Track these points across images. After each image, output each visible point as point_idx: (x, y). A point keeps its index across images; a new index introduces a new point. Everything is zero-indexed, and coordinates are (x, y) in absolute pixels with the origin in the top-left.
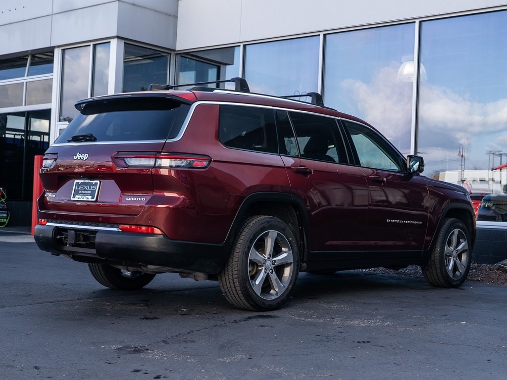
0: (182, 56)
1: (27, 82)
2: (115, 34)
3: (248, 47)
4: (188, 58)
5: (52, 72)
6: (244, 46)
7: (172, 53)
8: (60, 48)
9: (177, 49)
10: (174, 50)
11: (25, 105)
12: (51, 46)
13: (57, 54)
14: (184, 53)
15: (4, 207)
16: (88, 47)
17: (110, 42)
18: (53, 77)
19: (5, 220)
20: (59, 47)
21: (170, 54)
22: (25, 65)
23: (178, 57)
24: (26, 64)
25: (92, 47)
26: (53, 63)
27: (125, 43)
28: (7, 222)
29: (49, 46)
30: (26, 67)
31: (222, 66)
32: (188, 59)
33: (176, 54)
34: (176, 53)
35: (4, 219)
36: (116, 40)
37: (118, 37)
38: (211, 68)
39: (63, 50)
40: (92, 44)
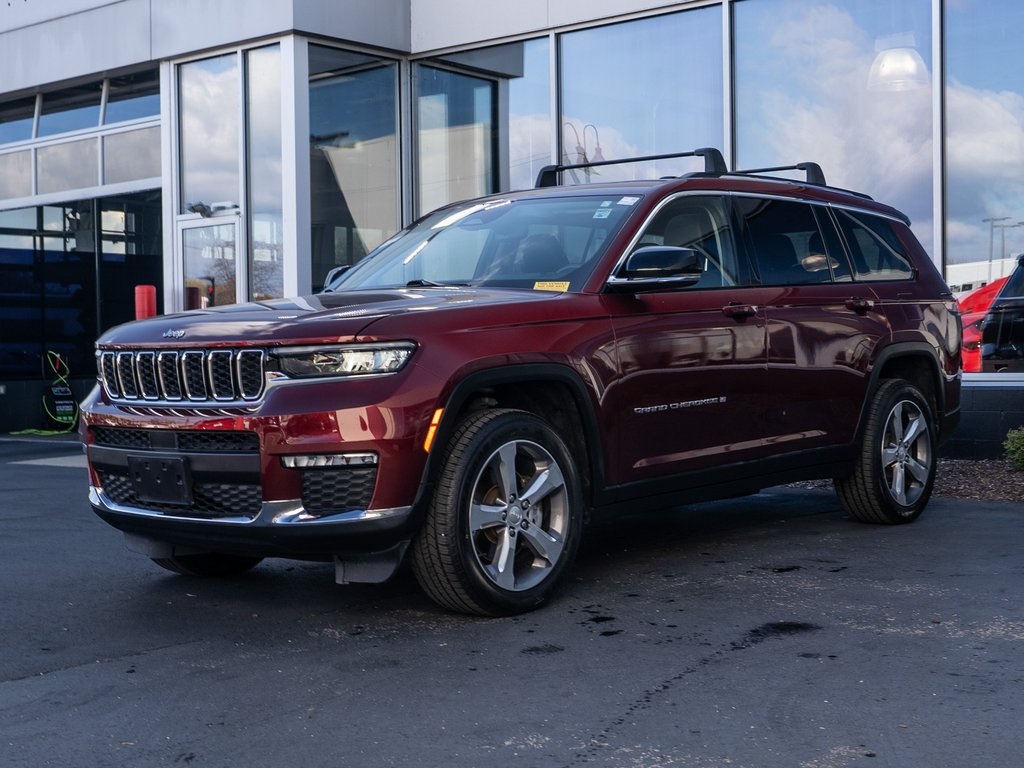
0: (422, 65)
1: (103, 137)
2: (290, 26)
3: (564, 38)
4: (433, 68)
5: (159, 112)
6: (558, 36)
7: (403, 59)
8: (172, 63)
9: (413, 52)
10: (407, 54)
11: (104, 183)
12: (153, 58)
13: (166, 73)
14: (428, 59)
15: (66, 392)
16: (233, 56)
17: (279, 43)
18: (161, 123)
19: (71, 418)
20: (168, 59)
21: (399, 61)
22: (97, 102)
23: (415, 66)
24: (99, 99)
25: (239, 55)
26: (159, 93)
27: (309, 43)
28: (74, 423)
29: (148, 59)
30: (100, 104)
31: (501, 83)
32: (434, 71)
33: (411, 61)
34: (410, 58)
35: (67, 416)
36: (290, 39)
37: (296, 32)
38: (480, 86)
39: (179, 66)
40: (239, 49)
